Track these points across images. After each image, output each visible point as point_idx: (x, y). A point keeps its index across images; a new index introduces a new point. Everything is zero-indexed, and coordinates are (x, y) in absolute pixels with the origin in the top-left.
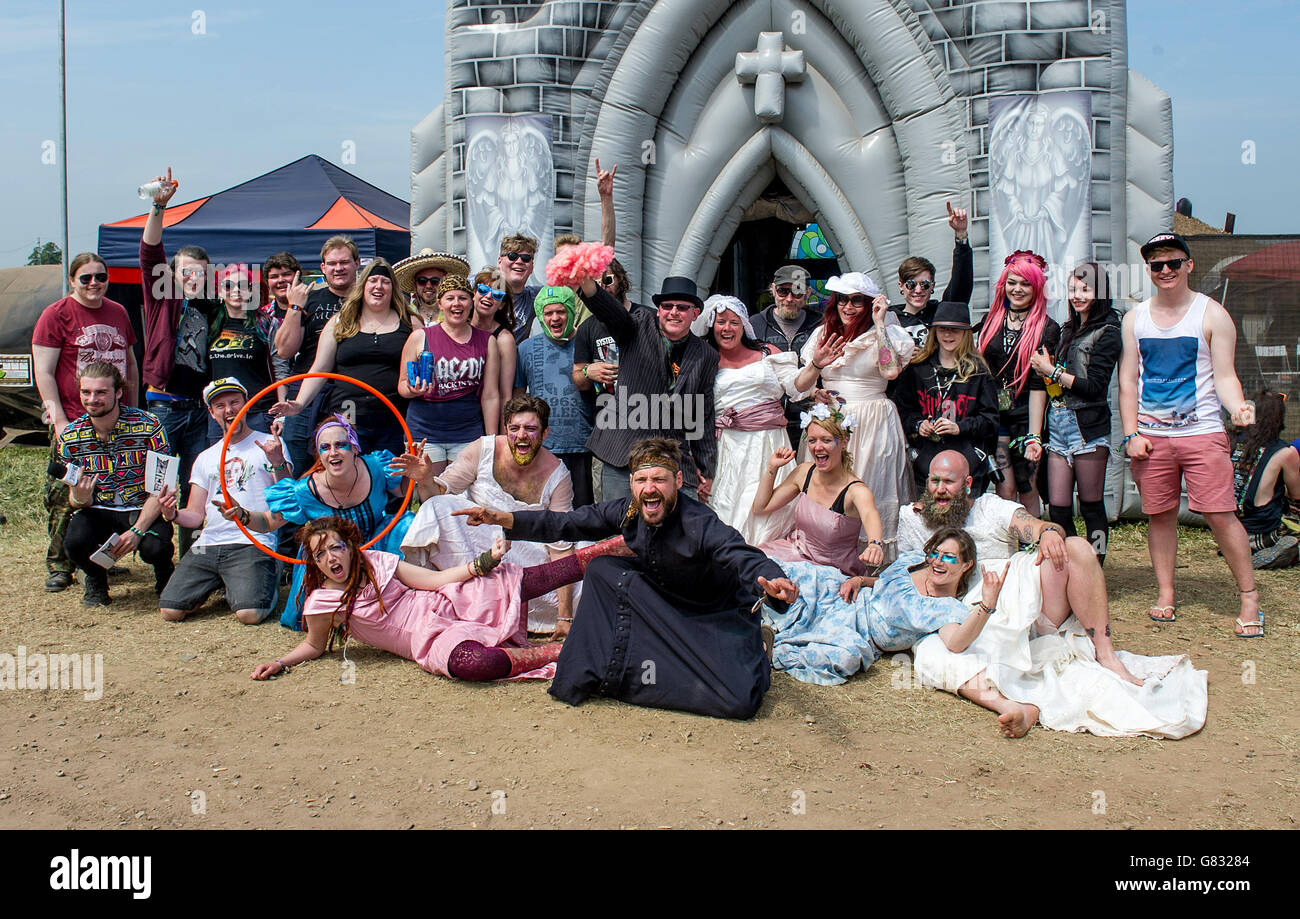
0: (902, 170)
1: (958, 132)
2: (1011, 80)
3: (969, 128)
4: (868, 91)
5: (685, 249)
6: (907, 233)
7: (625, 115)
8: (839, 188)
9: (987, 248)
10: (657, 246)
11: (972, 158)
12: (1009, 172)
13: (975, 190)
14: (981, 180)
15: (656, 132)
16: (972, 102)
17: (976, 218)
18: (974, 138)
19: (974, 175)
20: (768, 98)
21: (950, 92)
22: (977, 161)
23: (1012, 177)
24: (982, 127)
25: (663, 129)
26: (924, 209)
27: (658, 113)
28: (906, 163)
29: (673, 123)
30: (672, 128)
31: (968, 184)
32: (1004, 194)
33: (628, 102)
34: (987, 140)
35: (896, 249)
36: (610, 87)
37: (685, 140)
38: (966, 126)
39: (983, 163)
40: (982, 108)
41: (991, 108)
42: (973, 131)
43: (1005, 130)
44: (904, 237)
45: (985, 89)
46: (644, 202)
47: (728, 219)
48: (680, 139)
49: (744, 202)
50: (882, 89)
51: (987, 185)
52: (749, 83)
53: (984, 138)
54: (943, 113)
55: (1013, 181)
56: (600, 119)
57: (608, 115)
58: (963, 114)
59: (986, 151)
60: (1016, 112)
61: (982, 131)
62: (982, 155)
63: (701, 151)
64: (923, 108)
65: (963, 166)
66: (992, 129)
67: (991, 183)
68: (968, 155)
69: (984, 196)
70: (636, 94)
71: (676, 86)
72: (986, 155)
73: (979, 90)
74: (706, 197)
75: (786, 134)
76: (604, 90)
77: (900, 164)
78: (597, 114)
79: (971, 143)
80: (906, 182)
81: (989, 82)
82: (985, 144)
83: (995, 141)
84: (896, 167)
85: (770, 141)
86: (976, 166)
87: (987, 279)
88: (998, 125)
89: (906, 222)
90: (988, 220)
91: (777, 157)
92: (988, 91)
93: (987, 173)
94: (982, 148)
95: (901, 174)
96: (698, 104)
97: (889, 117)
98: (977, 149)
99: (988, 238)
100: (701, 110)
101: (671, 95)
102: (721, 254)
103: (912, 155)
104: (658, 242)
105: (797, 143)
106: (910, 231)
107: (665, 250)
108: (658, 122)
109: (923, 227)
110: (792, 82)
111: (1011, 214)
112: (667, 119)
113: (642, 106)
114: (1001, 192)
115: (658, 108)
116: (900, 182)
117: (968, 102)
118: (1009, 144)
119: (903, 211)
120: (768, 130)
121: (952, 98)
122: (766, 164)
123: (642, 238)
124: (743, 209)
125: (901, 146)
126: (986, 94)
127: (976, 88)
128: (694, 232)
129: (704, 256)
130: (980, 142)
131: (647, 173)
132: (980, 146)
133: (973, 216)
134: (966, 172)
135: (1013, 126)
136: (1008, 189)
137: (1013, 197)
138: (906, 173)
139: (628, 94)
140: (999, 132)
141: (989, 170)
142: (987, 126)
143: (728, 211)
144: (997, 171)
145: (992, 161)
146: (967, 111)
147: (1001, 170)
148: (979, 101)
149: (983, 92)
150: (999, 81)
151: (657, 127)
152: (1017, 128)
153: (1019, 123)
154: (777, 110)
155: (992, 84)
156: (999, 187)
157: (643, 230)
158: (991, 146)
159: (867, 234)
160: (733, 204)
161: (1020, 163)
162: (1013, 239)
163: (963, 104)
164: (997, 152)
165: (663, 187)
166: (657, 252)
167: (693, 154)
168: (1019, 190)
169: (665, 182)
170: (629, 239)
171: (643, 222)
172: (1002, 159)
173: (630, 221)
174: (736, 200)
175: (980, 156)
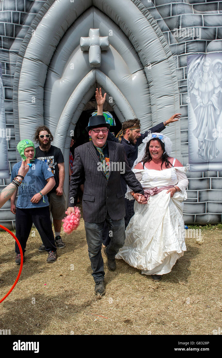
0: (149, 88)
1: (173, 70)
2: (196, 48)
3: (178, 68)
4: (134, 55)
5: (62, 121)
6: (151, 113)
7: (33, 63)
8: (124, 95)
9: (187, 117)
10: (50, 120)
11: (180, 80)
12: (196, 86)
13: (181, 94)
14: (184, 89)
15: (47, 72)
16: (179, 57)
17: (182, 105)
18: (181, 72)
19: (181, 88)
20: (94, 56)
21: (170, 53)
22: (182, 82)
23: (197, 88)
24: (184, 68)
25: (50, 71)
26: (159, 102)
27: (48, 64)
28: (151, 84)
29: (54, 68)
30: (54, 70)
31: (178, 92)
32: (194, 95)
33: (35, 57)
34: (186, 73)
35: (146, 119)
36: (26, 51)
37: (60, 76)
38: (177, 67)
39: (185, 82)
40: (184, 60)
41: (188, 59)
42: (180, 69)
43: (194, 68)
44: (150, 114)
45: (185, 51)
46: (44, 102)
47: (79, 108)
48: (58, 75)
49: (85, 102)
50: (140, 54)
51: (187, 92)
52: (86, 51)
53: (185, 72)
54: (167, 63)
55: (198, 89)
56: (23, 65)
57: (26, 63)
58: (176, 62)
59: (186, 77)
60: (198, 61)
61: (184, 69)
62: (185, 79)
63: (67, 80)
64: (159, 60)
65: (176, 84)
66: (188, 68)
67: (188, 91)
68: (178, 80)
69: (185, 96)
70: (38, 54)
71: (55, 53)
72: (186, 79)
73: (183, 52)
74: (70, 99)
75: (102, 72)
76: (24, 52)
77: (148, 84)
78: (22, 63)
79: (179, 75)
80: (150, 92)
81: (187, 48)
82: (186, 75)
83: (190, 73)
84: (147, 86)
85: (95, 75)
86: (182, 84)
87: (187, 130)
88: (191, 66)
89: (150, 108)
90: (187, 106)
91: (98, 82)
92: (187, 52)
93: (187, 86)
94: (184, 76)
95: (148, 89)
96: (65, 60)
97: (143, 66)
98: (182, 77)
99: (187, 113)
100: (66, 63)
101: (53, 56)
102: (76, 123)
103: (154, 80)
104: (50, 118)
105: (106, 76)
106: (153, 112)
107: (53, 121)
108: (48, 68)
109: (159, 110)
110: (104, 50)
111: (197, 103)
112: (52, 67)
113: (40, 60)
114: (193, 94)
115: (48, 60)
116: (148, 92)
117: (177, 57)
118: (196, 74)
119: (149, 104)
120: (94, 71)
121: (171, 55)
122: (93, 85)
123: (44, 117)
124: (84, 105)
125: (148, 77)
126: (185, 54)
127: (181, 51)
128: (66, 114)
129: (70, 123)
130: (183, 74)
131: (44, 90)
132: (183, 76)
133: (180, 105)
134: (177, 86)
135: (197, 67)
136: (196, 93)
137: (198, 96)
138: (150, 88)
139: (34, 54)
140: (191, 70)
141: (187, 85)
142: (186, 67)
143: (79, 105)
144: (191, 86)
145: (189, 82)
146: (177, 61)
147: (193, 85)
148: (182, 57)
149: (184, 53)
150: (191, 48)
151: (47, 70)
152: (199, 68)
153: (200, 65)
154: (99, 61)
155: (188, 49)
156: (192, 92)
157: (44, 113)
158: (188, 75)
159: (135, 113)
160: (81, 102)
161: (201, 82)
162: (198, 113)
163: (176, 58)
164: (191, 78)
165: (52, 95)
166: (50, 122)
167: (63, 81)
168: (200, 93)
169: (52, 93)
170: (38, 117)
171: (44, 110)
172: (193, 81)
173: (38, 109)
174: (82, 100)
175: (183, 80)
